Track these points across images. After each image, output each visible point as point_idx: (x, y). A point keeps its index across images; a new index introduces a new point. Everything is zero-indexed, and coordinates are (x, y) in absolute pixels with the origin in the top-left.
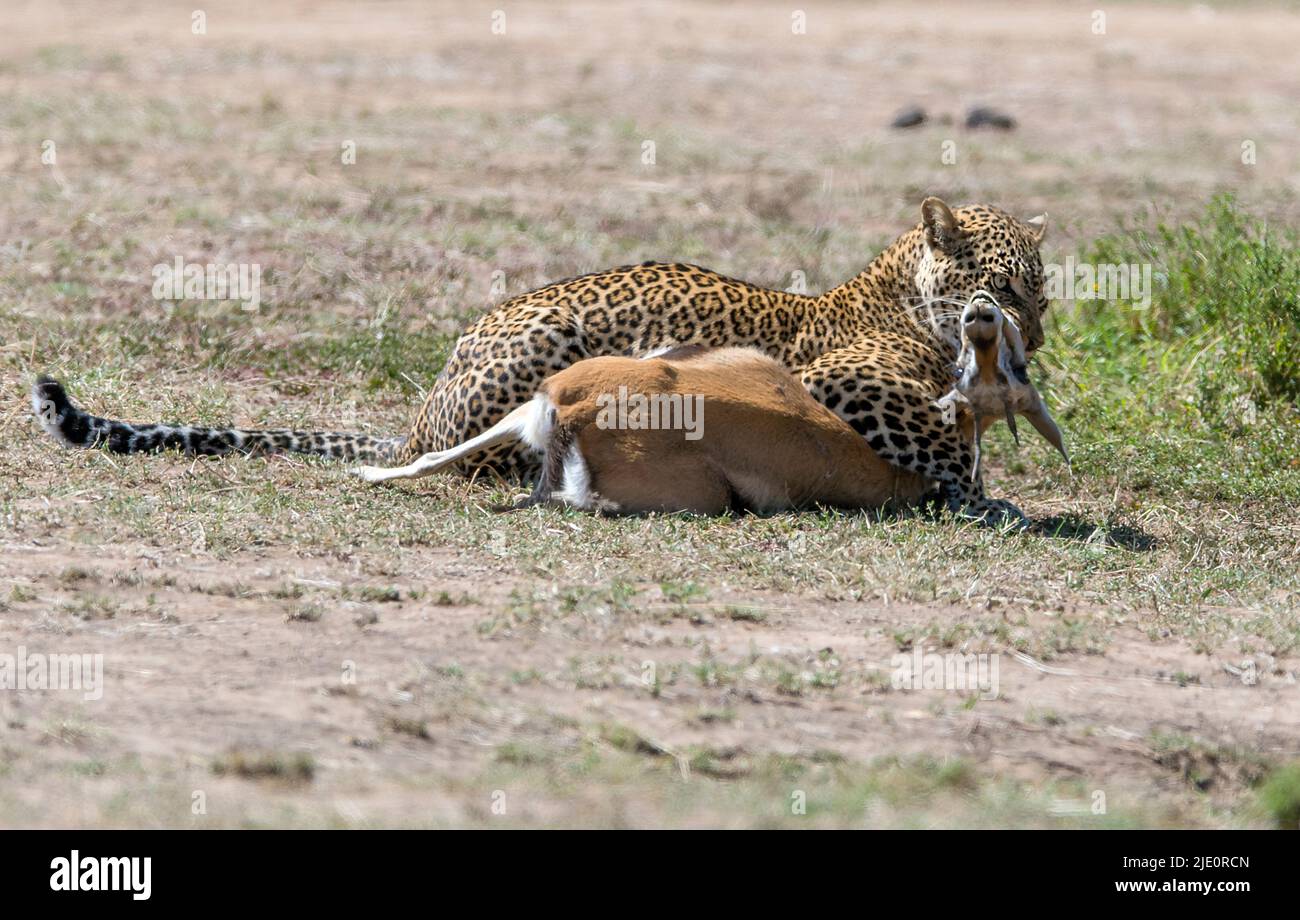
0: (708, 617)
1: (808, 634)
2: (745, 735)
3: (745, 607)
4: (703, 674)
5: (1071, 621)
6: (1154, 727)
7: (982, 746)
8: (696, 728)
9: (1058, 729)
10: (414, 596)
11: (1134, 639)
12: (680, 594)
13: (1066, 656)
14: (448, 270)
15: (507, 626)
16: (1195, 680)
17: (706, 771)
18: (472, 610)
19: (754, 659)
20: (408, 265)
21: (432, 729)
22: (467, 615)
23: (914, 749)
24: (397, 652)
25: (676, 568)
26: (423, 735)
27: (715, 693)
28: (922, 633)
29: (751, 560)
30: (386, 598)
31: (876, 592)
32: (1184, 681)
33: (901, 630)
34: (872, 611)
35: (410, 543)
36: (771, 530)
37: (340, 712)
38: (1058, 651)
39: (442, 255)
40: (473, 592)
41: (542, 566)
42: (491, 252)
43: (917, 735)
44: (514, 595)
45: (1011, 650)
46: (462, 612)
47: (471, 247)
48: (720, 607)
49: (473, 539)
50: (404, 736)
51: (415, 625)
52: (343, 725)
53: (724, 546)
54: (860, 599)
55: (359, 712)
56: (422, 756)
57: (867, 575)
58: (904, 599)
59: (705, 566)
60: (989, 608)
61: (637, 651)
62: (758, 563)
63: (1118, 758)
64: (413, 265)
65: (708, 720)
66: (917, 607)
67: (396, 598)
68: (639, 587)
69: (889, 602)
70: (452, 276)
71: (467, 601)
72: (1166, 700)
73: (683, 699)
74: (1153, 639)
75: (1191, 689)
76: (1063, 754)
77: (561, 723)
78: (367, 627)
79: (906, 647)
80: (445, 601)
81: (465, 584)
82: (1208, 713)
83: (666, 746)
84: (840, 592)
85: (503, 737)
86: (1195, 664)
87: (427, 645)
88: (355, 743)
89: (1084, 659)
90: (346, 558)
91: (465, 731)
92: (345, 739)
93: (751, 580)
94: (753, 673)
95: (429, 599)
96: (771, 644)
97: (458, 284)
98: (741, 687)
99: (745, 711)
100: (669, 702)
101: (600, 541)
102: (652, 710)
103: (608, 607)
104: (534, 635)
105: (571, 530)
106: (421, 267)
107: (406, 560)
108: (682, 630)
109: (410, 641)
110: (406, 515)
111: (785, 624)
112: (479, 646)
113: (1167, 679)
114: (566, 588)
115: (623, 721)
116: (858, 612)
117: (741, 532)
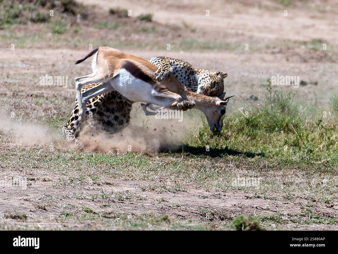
0: (101, 184)
1: (123, 188)
2: (113, 209)
3: (108, 182)
4: (103, 196)
5: (178, 184)
6: (200, 208)
7: (163, 212)
8: (102, 208)
9: (179, 208)
10: (38, 179)
11: (192, 188)
12: (94, 179)
13: (178, 192)
14: (33, 108)
15: (59, 186)
16: (207, 197)
17: (105, 217)
18: (50, 182)
19: (112, 193)
20: (24, 107)
21: (46, 208)
22: (50, 183)
23: (149, 212)
24: (37, 191)
25: (92, 173)
26: (45, 209)
27: (105, 200)
28: (147, 187)
29: (108, 171)
30: (32, 180)
31: (136, 178)
32: (205, 197)
33: (142, 186)
34: (135, 182)
35: (34, 168)
36: (111, 165)
37: (27, 204)
38: (177, 191)
39: (31, 105)
40: (50, 178)
41: (64, 173)
42: (41, 104)
43: (149, 209)
44: (59, 179)
45: (167, 191)
46: (48, 183)
47: (37, 103)
48: (104, 182)
49: (48, 167)
50: (40, 209)
51: (39, 186)
52: (28, 207)
53: (101, 168)
54: (132, 180)
55: (31, 204)
56: (45, 214)
57: (133, 174)
58: (141, 180)
59: (98, 173)
60: (160, 182)
61: (87, 191)
62: (109, 172)
63: (193, 214)
64: (25, 107)
65: (105, 206)
66: (145, 181)
67: (34, 180)
68: (85, 177)
69: (138, 180)
70: (34, 110)
71: (49, 180)
72: (201, 202)
73: (99, 201)
74: (196, 188)
75: (206, 199)
76: (181, 213)
77: (73, 207)
78: (29, 186)
79: (144, 190)
80: (45, 180)
81: (48, 177)
82: (211, 204)
83: (96, 211)
84: (128, 178)
85: (62, 209)
86: (206, 194)
87: (43, 190)
88: (31, 211)
89: (182, 193)
90: (21, 171)
91: (54, 208)
92: (29, 210)
93: (108, 176)
94: (113, 196)
95: (41, 180)
96: (115, 190)
97: (36, 111)
98: (111, 199)
99: (112, 204)
100: (96, 202)
101: (75, 167)
102: (92, 204)
103: (80, 181)
104: (65, 188)
105: (68, 165)
106: (27, 108)
107: (35, 171)
108: (96, 187)
109: (39, 189)
110: (33, 162)
111: (117, 185)
112: (54, 190)
113: (201, 197)
114: (70, 178)
115: (87, 206)
116: (132, 182)
117: (105, 165)
